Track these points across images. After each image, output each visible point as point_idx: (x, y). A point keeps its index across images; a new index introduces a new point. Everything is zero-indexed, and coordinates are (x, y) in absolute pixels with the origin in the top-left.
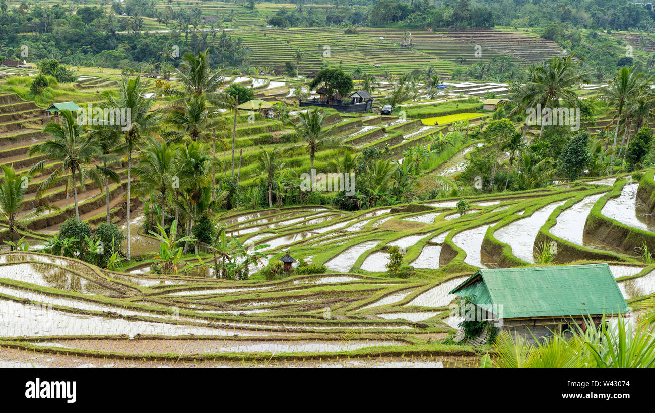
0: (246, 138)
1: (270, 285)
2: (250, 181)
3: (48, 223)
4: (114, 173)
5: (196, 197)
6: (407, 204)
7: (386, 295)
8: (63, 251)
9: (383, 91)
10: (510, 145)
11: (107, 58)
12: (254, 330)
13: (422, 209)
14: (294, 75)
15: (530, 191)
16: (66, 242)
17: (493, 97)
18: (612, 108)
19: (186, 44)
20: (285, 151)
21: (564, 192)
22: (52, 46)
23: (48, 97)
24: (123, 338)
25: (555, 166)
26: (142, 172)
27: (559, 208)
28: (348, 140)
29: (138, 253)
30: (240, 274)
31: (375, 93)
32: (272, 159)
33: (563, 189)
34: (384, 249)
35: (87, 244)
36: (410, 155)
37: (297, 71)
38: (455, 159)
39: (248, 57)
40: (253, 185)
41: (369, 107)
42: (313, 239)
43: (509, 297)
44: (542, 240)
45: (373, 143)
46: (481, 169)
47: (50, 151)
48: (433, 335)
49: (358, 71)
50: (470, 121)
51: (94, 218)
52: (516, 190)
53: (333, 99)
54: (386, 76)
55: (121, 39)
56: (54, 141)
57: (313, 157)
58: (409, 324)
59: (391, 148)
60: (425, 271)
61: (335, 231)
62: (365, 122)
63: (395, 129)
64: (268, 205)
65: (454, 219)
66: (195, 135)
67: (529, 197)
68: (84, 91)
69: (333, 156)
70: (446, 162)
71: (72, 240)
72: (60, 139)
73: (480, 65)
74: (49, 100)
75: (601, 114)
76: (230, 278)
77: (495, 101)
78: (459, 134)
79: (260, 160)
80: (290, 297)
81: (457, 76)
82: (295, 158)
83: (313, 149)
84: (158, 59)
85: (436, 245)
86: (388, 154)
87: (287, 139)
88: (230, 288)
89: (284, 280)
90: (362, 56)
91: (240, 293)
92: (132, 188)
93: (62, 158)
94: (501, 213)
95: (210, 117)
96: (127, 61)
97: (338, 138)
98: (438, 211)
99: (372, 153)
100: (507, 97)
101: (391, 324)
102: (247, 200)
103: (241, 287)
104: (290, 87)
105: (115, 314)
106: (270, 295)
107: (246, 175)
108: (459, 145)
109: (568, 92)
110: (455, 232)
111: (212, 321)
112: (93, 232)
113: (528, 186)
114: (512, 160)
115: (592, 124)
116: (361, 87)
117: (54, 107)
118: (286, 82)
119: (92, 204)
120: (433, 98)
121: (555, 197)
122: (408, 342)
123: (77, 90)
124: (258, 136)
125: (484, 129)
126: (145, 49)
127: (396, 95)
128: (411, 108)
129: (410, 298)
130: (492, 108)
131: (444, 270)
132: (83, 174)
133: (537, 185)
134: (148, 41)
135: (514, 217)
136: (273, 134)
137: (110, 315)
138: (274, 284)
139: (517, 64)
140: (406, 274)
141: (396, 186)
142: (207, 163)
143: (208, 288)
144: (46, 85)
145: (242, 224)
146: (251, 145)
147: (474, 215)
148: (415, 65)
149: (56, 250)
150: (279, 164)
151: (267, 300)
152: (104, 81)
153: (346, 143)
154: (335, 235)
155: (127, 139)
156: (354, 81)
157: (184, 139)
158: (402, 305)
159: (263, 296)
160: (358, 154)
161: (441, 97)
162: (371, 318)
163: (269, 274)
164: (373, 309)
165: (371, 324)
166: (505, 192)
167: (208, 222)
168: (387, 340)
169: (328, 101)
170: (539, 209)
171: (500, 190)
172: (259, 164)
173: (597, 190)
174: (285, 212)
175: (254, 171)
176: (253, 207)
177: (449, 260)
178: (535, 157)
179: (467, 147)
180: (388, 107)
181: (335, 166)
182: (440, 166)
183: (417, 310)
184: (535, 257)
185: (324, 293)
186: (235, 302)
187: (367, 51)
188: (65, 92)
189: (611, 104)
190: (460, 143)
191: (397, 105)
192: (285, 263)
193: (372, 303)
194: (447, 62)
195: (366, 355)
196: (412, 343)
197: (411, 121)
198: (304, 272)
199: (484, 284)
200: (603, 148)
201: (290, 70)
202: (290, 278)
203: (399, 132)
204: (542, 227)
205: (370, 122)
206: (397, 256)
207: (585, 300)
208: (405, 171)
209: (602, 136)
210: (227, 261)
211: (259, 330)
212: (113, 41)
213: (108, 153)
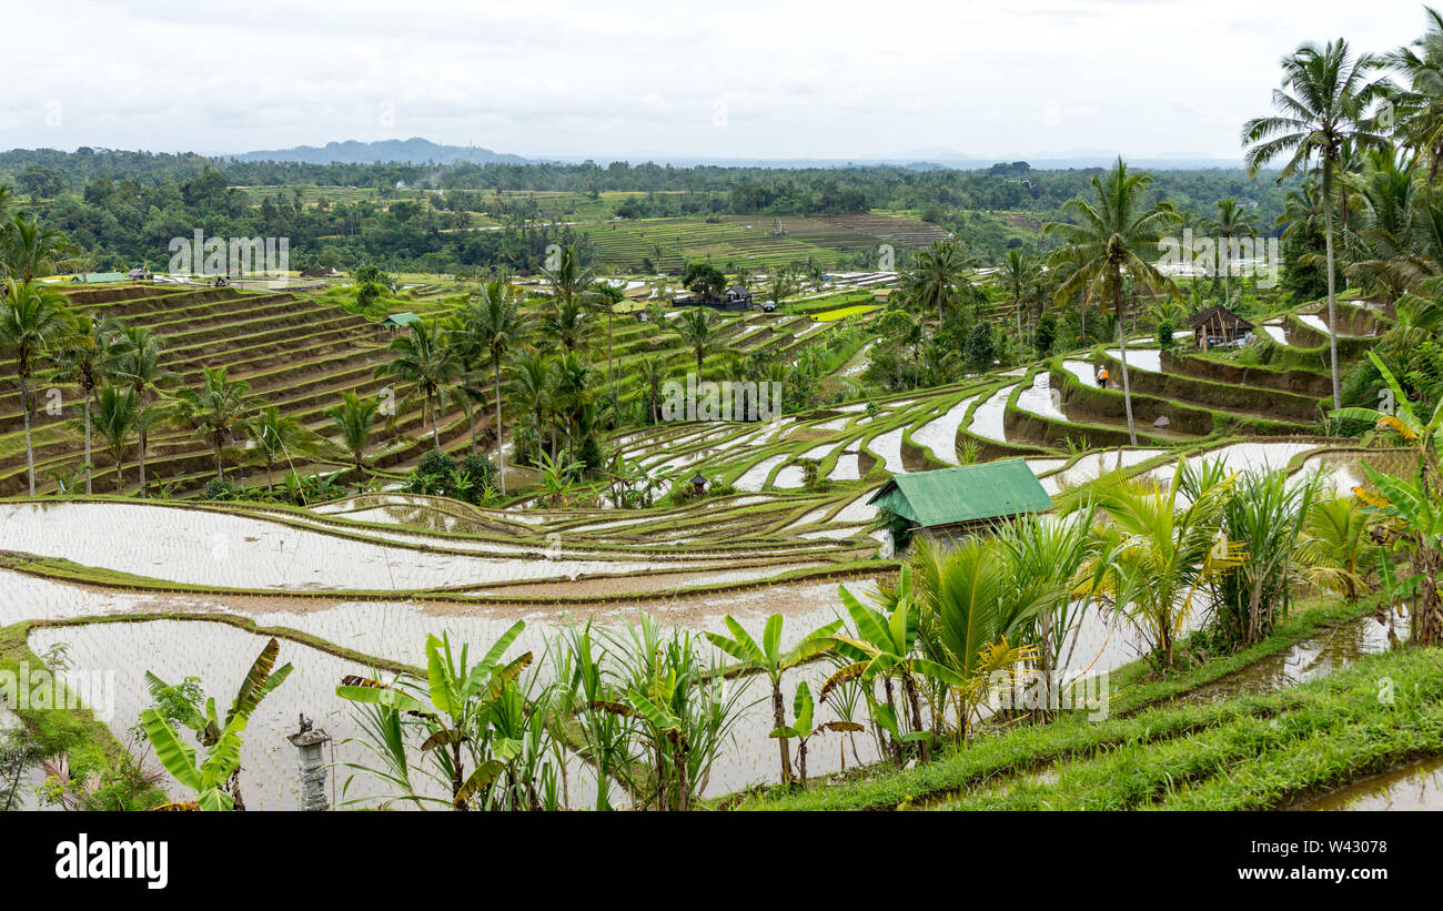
0: (620, 346)
1: (683, 511)
2: (631, 395)
3: (399, 459)
4: (480, 394)
5: (578, 416)
6: (813, 410)
7: (806, 513)
8: (424, 490)
9: (761, 285)
10: (910, 339)
11: (430, 262)
12: (704, 559)
13: (830, 415)
14: (654, 273)
15: (942, 387)
16: (427, 480)
17: (884, 287)
18: (1010, 294)
19: (524, 242)
20: (669, 359)
21: (978, 386)
22: (362, 250)
23: (381, 309)
24: (564, 580)
25: (963, 358)
26: (512, 391)
27: (973, 403)
28: (732, 343)
29: (513, 487)
30: (643, 501)
31: (754, 289)
32: (654, 368)
33: (976, 383)
34: (795, 462)
35: (452, 480)
36: (806, 356)
37: (657, 268)
38: (856, 357)
39: (598, 255)
40: (635, 400)
41: (749, 304)
42: (714, 456)
43: (930, 503)
44: (963, 439)
45: (762, 345)
46: (885, 367)
47: (399, 371)
48: (862, 551)
49: (730, 265)
50: (864, 315)
51: (454, 449)
52: (927, 387)
53: (708, 296)
54: (763, 269)
55: (445, 239)
56: (404, 358)
57: (700, 363)
58: (834, 542)
59: (782, 349)
60: (845, 482)
61: (738, 446)
62: (749, 321)
63: (783, 327)
64: (653, 422)
65: (866, 424)
66: (570, 343)
67: (942, 393)
68: (422, 299)
69: (718, 362)
70: (847, 361)
71: (435, 476)
72: (411, 356)
73: (864, 252)
74: (381, 312)
75: (1000, 300)
76: (630, 508)
77: (887, 292)
78: (855, 329)
79: (642, 370)
80: (711, 523)
81: (842, 266)
82: (677, 367)
83: (701, 354)
84: (493, 259)
85: (852, 453)
86: (779, 357)
87: (666, 345)
88: (637, 518)
89: (697, 504)
90: (732, 248)
91: (652, 523)
92: (502, 410)
93: (415, 379)
94: (915, 413)
95: (587, 321)
96: (454, 264)
97: (720, 340)
98: (847, 416)
99: (761, 355)
100: (898, 286)
101: (814, 543)
102: (629, 418)
103: (650, 516)
104: (652, 286)
105: (537, 554)
106: (688, 522)
107: (625, 389)
108: (857, 341)
109: (960, 278)
110: (868, 438)
111: (653, 554)
112: (458, 464)
113: (940, 383)
114: (916, 354)
115: (992, 312)
116: (736, 282)
117: (389, 320)
118: (647, 282)
119: (449, 433)
120: (818, 291)
121: (968, 392)
122: (833, 561)
123: (413, 299)
124: (632, 344)
125: (879, 324)
126: (474, 251)
127: (777, 289)
128: (796, 303)
129: (831, 514)
130: (885, 300)
131: (866, 480)
132: (443, 396)
133: (949, 381)
134: (477, 239)
135: (928, 417)
136: (650, 340)
137: (530, 557)
138: (686, 510)
139: (903, 250)
140: (826, 487)
141: (796, 391)
142: (588, 377)
143: (612, 520)
144: (376, 294)
145: (628, 445)
146: (626, 354)
147: (887, 417)
148: (793, 255)
149: (417, 489)
150: (663, 373)
151: (686, 528)
152: (434, 289)
153: (731, 346)
154: (738, 450)
155: (492, 352)
156: (726, 276)
157: (557, 349)
158: (824, 522)
159: (681, 523)
160: (747, 358)
161: (828, 289)
162: (791, 540)
163: (680, 499)
164: (793, 530)
165: (792, 546)
166: (916, 390)
167: (594, 445)
168: (810, 561)
169: (706, 300)
170: (954, 405)
171: (912, 388)
172: (639, 375)
173: (1009, 382)
174: (674, 429)
175: (633, 384)
176: (638, 425)
177: (869, 468)
178: (940, 350)
179: (866, 344)
180: (770, 303)
181: (722, 373)
182: (841, 366)
183: (840, 526)
184: (958, 457)
185: (748, 515)
186: (651, 533)
187: (736, 242)
188: (399, 302)
189: (1008, 289)
190: (858, 339)
191: (780, 301)
192: (696, 485)
193: (791, 523)
194: (827, 250)
195: (789, 580)
196: (838, 562)
197: (798, 317)
198: (718, 494)
199: (900, 490)
200: (1009, 337)
201: (648, 268)
202: (704, 501)
203: (788, 331)
204: (960, 425)
205: (754, 322)
206: (811, 467)
207: (1009, 500)
208: (803, 373)
209: (1004, 324)
210: (626, 488)
211: (710, 559)
212: (435, 243)
213: (470, 370)
